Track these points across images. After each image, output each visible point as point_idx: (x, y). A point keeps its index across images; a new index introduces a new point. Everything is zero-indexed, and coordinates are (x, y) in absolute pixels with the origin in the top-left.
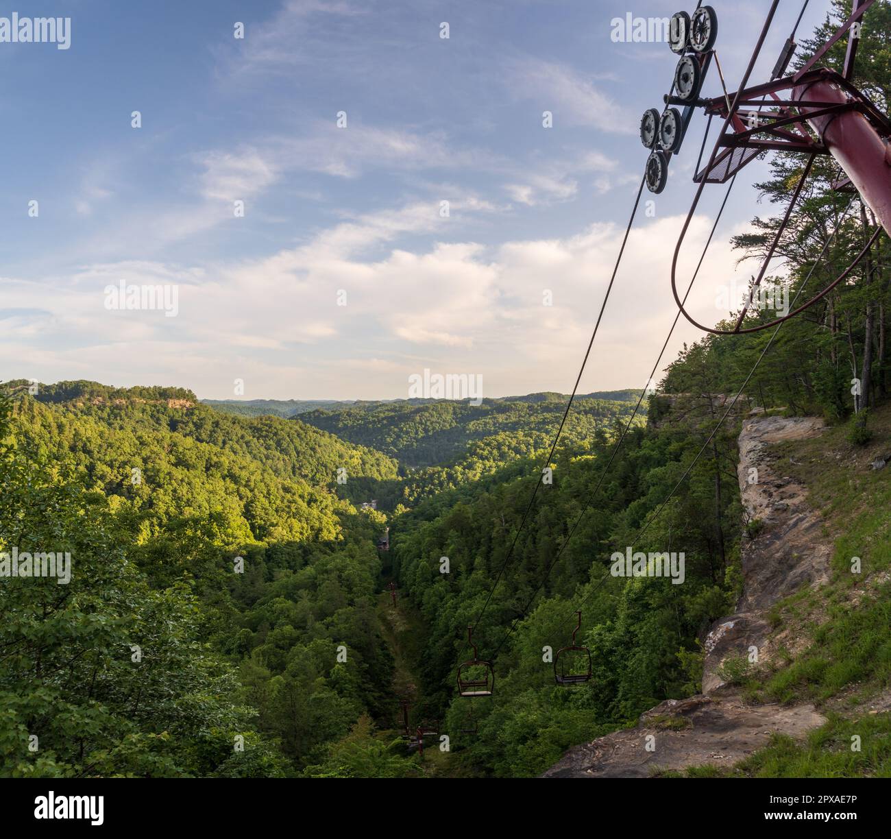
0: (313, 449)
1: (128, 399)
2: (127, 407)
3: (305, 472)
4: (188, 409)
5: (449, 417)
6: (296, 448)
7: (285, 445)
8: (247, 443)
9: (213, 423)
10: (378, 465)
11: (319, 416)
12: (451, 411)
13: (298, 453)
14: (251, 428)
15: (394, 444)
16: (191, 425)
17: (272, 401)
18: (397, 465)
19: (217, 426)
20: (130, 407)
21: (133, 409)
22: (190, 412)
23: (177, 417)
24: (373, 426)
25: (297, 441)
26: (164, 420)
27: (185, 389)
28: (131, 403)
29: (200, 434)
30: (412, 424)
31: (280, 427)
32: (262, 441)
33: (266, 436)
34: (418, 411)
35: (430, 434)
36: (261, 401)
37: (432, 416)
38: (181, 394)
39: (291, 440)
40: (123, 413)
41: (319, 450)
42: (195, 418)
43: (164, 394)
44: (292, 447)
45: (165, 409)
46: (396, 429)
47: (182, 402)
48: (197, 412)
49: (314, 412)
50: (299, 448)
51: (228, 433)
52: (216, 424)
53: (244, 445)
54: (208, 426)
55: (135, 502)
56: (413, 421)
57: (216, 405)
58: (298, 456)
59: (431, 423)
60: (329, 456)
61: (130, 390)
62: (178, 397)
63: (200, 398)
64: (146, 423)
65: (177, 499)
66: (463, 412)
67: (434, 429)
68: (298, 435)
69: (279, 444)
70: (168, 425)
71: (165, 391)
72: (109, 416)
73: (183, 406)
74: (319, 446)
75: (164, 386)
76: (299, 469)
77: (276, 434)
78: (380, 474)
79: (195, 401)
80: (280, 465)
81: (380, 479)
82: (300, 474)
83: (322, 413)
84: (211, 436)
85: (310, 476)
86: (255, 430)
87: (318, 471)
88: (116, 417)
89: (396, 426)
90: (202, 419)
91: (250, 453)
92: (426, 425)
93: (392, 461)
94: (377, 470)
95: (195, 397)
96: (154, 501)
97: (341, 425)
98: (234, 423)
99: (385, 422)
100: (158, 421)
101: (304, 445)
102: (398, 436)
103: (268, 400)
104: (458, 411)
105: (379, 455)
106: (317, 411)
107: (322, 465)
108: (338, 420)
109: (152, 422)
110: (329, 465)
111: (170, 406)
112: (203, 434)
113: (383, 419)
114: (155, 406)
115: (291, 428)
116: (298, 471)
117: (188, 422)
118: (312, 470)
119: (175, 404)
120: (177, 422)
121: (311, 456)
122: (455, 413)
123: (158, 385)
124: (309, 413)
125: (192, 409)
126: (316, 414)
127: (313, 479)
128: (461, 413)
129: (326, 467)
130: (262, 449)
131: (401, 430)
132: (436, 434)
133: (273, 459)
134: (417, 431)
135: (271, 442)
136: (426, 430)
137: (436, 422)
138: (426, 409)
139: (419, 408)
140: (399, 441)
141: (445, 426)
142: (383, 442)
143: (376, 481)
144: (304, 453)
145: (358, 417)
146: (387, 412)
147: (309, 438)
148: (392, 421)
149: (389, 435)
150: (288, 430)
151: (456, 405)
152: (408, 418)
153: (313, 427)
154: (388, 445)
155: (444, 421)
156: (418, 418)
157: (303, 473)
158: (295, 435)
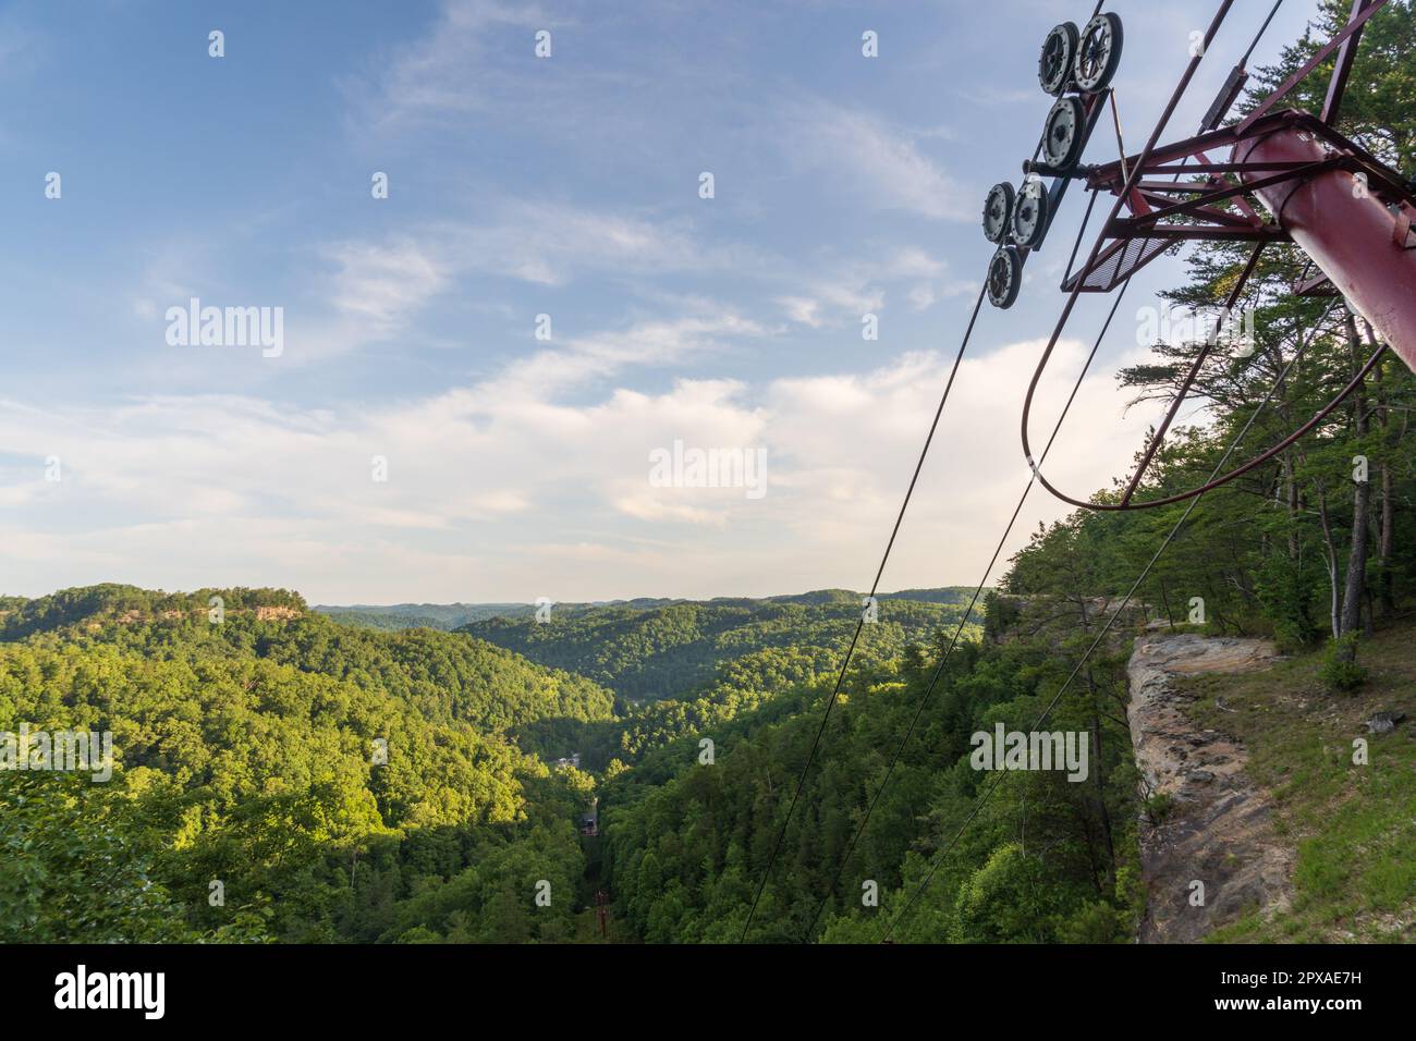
0: (486, 677)
1: (188, 609)
2: (184, 622)
3: (472, 712)
4: (289, 622)
5: (690, 626)
6: (459, 676)
7: (442, 671)
8: (383, 671)
9: (330, 641)
10: (584, 699)
11: (497, 627)
12: (693, 617)
13: (463, 683)
14: (390, 647)
15: (609, 666)
16: (292, 646)
17: (427, 606)
18: (613, 699)
19: (336, 646)
20: (189, 622)
21: (194, 625)
22: (293, 627)
23: (270, 635)
24: (578, 639)
25: (462, 665)
26: (248, 640)
27: (288, 590)
28: (192, 617)
29: (307, 659)
30: (636, 637)
31: (437, 644)
32: (407, 667)
33: (415, 659)
34: (646, 617)
35: (662, 651)
36: (411, 606)
37: (666, 624)
38: (281, 598)
39: (454, 664)
40: (174, 634)
41: (495, 678)
42: (301, 635)
43: (251, 599)
44: (454, 673)
45: (251, 622)
46: (612, 645)
47: (281, 610)
48: (304, 625)
49: (491, 621)
50: (465, 676)
51: (353, 656)
52: (336, 643)
53: (378, 673)
54: (322, 646)
55: (179, 775)
56: (638, 631)
57: (337, 614)
58: (463, 688)
59: (664, 635)
60: (511, 688)
61: (192, 596)
62: (275, 604)
63: (311, 603)
64: (216, 647)
65: (256, 764)
66: (711, 618)
67: (668, 643)
68: (465, 656)
69: (433, 670)
70: (253, 647)
71: (254, 594)
72: (147, 639)
73: (281, 617)
74: (496, 672)
75: (253, 587)
76: (463, 708)
77: (429, 656)
78: (586, 712)
79: (302, 609)
80: (434, 702)
81: (586, 720)
82: (465, 716)
83: (503, 623)
84: (325, 661)
85: (480, 718)
86: (398, 651)
87: (492, 710)
88: (160, 641)
89: (613, 640)
90: (312, 636)
91: (387, 685)
92: (656, 638)
93: (605, 693)
94: (583, 707)
95: (304, 602)
96: (215, 772)
97: (530, 639)
98: (364, 640)
99: (596, 634)
100: (236, 642)
101: (473, 670)
102: (616, 655)
103: (421, 604)
104: (704, 617)
105: (586, 683)
106: (496, 619)
107: (499, 701)
108: (527, 633)
109: (225, 643)
110: (509, 700)
111: (260, 617)
112: (312, 659)
113: (593, 630)
114: (234, 619)
115: (454, 646)
116: (461, 712)
117: (288, 641)
118: (483, 710)
119: (266, 614)
120: (270, 642)
121: (483, 687)
122: (699, 620)
123: (242, 585)
124: (484, 623)
125: (298, 621)
126: (494, 624)
127: (483, 723)
128: (708, 620)
129: (505, 703)
130: (407, 679)
131: (620, 645)
132: (672, 650)
133: (422, 694)
134: (643, 646)
135: (422, 668)
136: (656, 646)
137: (672, 633)
138: (657, 615)
139: (648, 613)
140: (617, 662)
141: (684, 639)
142: (592, 664)
143: (581, 723)
144: (473, 683)
145: (557, 627)
146: (599, 620)
147: (481, 660)
148: (606, 632)
149: (602, 653)
150: (450, 648)
151: (700, 607)
152: (631, 627)
153: (488, 643)
154: (600, 668)
155: (683, 632)
156: (644, 628)
157: (469, 715)
158: (460, 657)
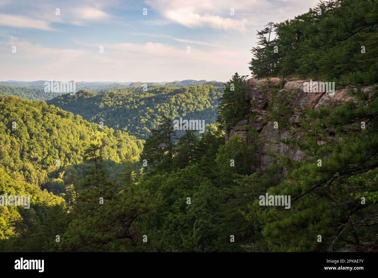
0: (50, 131)
3: (34, 155)
5: (204, 99)
6: (29, 130)
10: (119, 146)
11: (82, 97)
12: (207, 93)
13: (31, 135)
15: (148, 124)
18: (143, 146)
24: (131, 106)
25: (32, 123)
30: (167, 105)
34: (176, 92)
37: (188, 97)
39: (25, 122)
41: (55, 131)
44: (25, 129)
46: (151, 110)
50: (33, 130)
56: (169, 102)
58: (31, 138)
59: (186, 105)
60: (68, 138)
66: (219, 93)
67: (188, 110)
68: (34, 117)
74: (57, 128)
76: (28, 152)
78: (120, 156)
81: (118, 161)
82: (29, 157)
83: (86, 94)
85: (40, 158)
87: (50, 153)
89: (152, 107)
92: (180, 106)
93: (137, 143)
94: (118, 152)
97: (102, 105)
99: (142, 103)
101: (40, 126)
102: (153, 117)
104: (214, 93)
105: (124, 135)
106: (81, 92)
107: (56, 148)
108: (100, 101)
110: (63, 147)
113: (141, 100)
115: (27, 109)
116: (26, 154)
118: (43, 153)
121: (46, 137)
122: (211, 95)
126: (80, 95)
127: (42, 163)
128: (217, 95)
129: (59, 149)
131: (156, 111)
134: (171, 112)
137: (191, 103)
138: (183, 91)
139: (176, 90)
140: (153, 122)
141: (199, 108)
142: (137, 122)
143: (113, 162)
144: (39, 135)
145: (120, 98)
146: (148, 94)
147: (47, 119)
148: (149, 102)
149: (144, 115)
150: (24, 111)
151: (212, 86)
152: (165, 99)
153: (58, 108)
154: (142, 125)
155: (199, 103)
156: (173, 100)
157: (32, 156)
158: (31, 117)
